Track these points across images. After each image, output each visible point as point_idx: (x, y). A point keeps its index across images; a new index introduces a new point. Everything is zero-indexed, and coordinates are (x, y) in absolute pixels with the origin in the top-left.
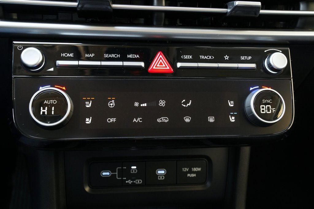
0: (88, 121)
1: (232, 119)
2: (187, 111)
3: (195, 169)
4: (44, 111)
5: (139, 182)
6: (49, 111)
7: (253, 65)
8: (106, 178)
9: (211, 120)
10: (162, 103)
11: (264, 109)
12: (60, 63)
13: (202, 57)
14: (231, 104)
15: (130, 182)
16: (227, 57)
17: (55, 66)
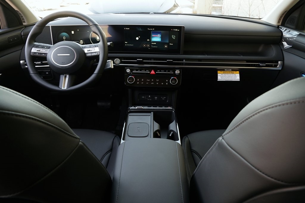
0: (138, 83)
1: (167, 84)
2: (157, 82)
3: (164, 98)
4: (130, 81)
5: (151, 100)
6: (131, 81)
7: (173, 73)
8: (143, 98)
9: (162, 84)
10: (152, 80)
11: (173, 82)
12: (133, 72)
13: (162, 71)
14: (167, 81)
15: (148, 99)
16: (167, 71)
17: (132, 72)
